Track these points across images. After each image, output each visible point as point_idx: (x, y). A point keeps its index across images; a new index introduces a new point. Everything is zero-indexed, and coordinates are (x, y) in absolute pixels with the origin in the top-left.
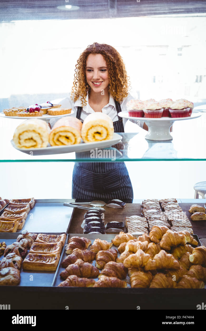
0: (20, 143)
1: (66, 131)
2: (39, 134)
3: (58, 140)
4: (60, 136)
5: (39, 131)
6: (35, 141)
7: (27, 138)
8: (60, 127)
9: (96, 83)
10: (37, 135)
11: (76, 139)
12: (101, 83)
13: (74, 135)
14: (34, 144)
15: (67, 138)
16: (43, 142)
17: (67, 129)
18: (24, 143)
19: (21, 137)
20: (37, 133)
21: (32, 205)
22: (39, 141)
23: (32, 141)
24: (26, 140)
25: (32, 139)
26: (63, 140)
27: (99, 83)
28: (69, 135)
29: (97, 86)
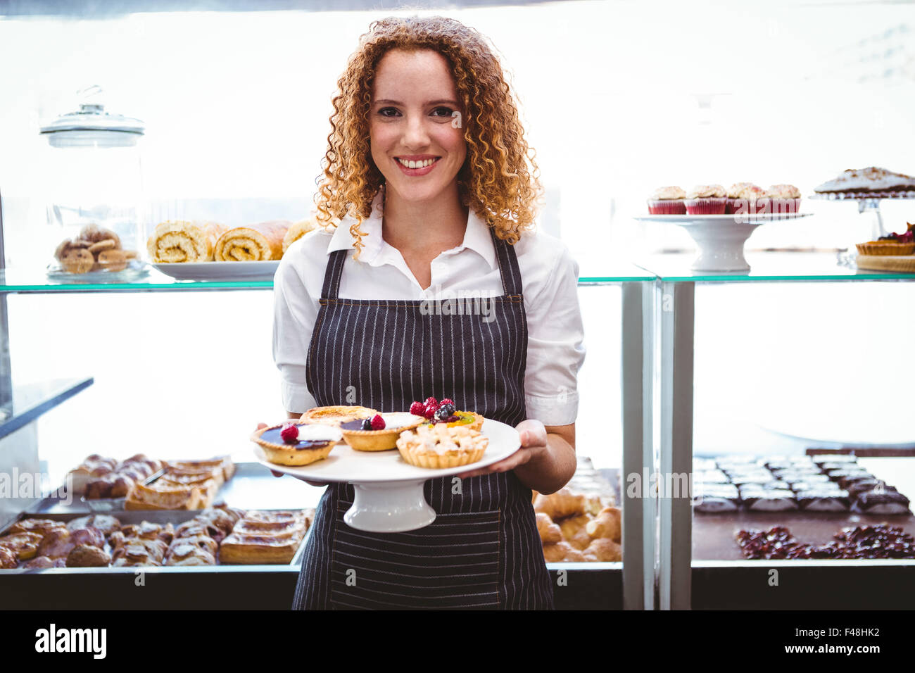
0: (158, 256)
1: (243, 238)
2: (191, 239)
3: (230, 254)
4: (234, 247)
5: (192, 234)
6: (184, 253)
7: (170, 245)
8: (234, 230)
9: (412, 164)
10: (188, 240)
11: (261, 253)
12: (430, 161)
13: (258, 245)
14: (183, 257)
15: (247, 251)
16: (198, 255)
17: (245, 233)
18: (165, 254)
19: (161, 244)
20: (187, 238)
21: (229, 472)
22: (191, 253)
23: (178, 251)
24: (169, 249)
25: (178, 248)
26: (238, 254)
27: (426, 163)
28: (250, 245)
29: (416, 175)
